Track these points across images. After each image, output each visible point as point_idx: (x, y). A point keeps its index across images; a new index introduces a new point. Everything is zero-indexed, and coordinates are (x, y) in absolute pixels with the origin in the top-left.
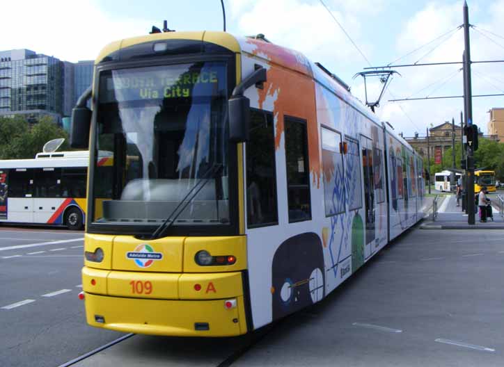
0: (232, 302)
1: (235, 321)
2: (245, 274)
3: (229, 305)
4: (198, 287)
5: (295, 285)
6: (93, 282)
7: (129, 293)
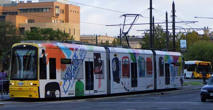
0: (36, 92)
1: (36, 95)
2: (39, 87)
3: (35, 92)
4: (30, 89)
5: (51, 92)
6: (12, 89)
7: (18, 90)
